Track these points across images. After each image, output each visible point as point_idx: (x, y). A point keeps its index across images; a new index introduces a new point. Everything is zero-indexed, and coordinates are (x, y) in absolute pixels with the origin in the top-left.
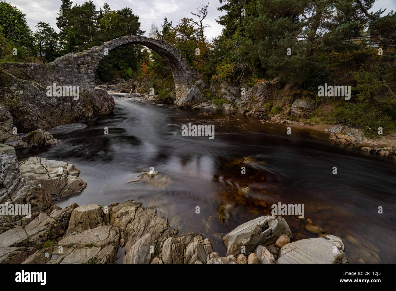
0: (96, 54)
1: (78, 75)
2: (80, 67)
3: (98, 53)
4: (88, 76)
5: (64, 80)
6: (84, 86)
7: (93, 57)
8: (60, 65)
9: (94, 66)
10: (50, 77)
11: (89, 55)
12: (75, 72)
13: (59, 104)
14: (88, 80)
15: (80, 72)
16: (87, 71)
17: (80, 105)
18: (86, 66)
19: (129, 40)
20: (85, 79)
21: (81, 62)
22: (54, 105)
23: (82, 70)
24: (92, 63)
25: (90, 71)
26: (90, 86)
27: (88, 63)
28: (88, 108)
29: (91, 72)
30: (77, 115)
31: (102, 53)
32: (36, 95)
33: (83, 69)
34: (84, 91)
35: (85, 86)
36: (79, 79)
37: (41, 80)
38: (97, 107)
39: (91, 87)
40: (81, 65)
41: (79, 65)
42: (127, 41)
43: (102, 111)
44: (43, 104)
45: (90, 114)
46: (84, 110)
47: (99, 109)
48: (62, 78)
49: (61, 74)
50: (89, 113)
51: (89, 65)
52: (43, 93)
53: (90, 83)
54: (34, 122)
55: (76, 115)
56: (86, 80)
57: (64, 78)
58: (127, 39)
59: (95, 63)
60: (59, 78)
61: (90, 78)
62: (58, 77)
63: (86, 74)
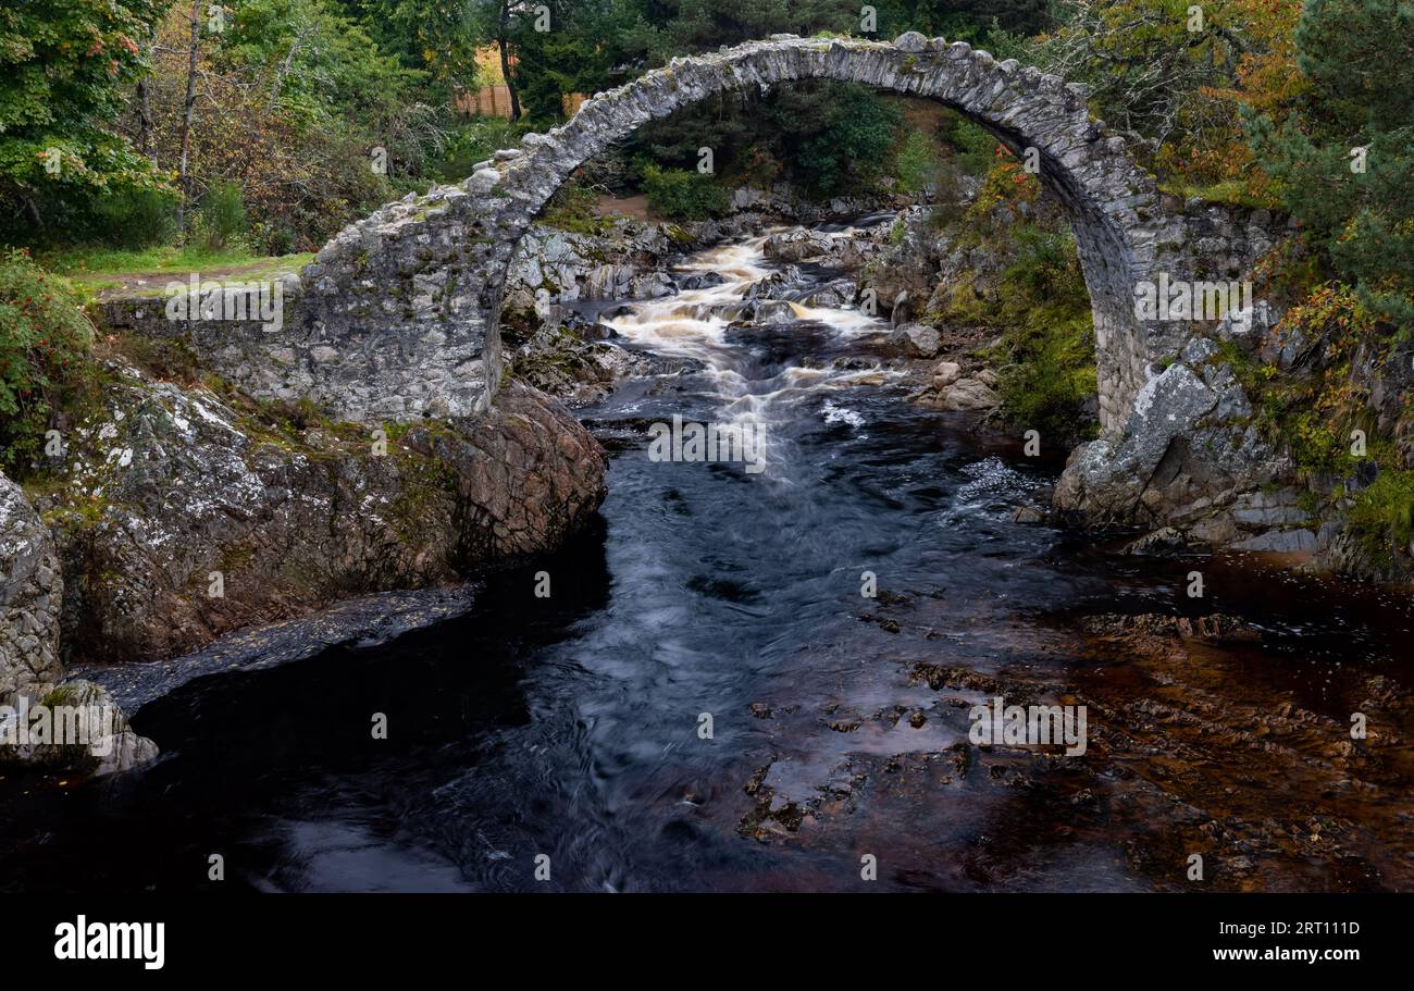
0: (495, 203)
1: (402, 333)
2: (411, 284)
3: (504, 196)
4: (448, 333)
5: (337, 362)
6: (425, 388)
7: (477, 225)
8: (322, 287)
9: (483, 274)
10: (275, 354)
11: (458, 210)
12: (388, 315)
13: (275, 504)
14: (449, 355)
15: (409, 316)
16: (448, 307)
17: (373, 507)
18: (441, 275)
19: (686, 90)
20: (432, 345)
21: (419, 257)
22: (249, 513)
23: (422, 302)
24: (474, 259)
25: (458, 301)
26: (459, 386)
27: (453, 258)
28: (418, 524)
29: (466, 308)
30: (356, 563)
31: (523, 196)
32: (175, 468)
33: (424, 292)
34: (427, 414)
35: (431, 385)
36: (406, 348)
37: (239, 372)
38: (483, 510)
39: (464, 393)
40: (417, 277)
41: (409, 276)
42: (673, 99)
43: (512, 532)
44: (191, 515)
45: (420, 557)
46: (390, 534)
47: (494, 519)
48: (325, 353)
49: (323, 332)
50: (417, 550)
51: (454, 272)
52: (206, 455)
53: (459, 370)
54: (132, 609)
55: (349, 560)
56: (441, 352)
57: (335, 352)
58: (674, 89)
59: (488, 253)
60: (316, 353)
61: (461, 341)
62: (312, 347)
63: (441, 318)
